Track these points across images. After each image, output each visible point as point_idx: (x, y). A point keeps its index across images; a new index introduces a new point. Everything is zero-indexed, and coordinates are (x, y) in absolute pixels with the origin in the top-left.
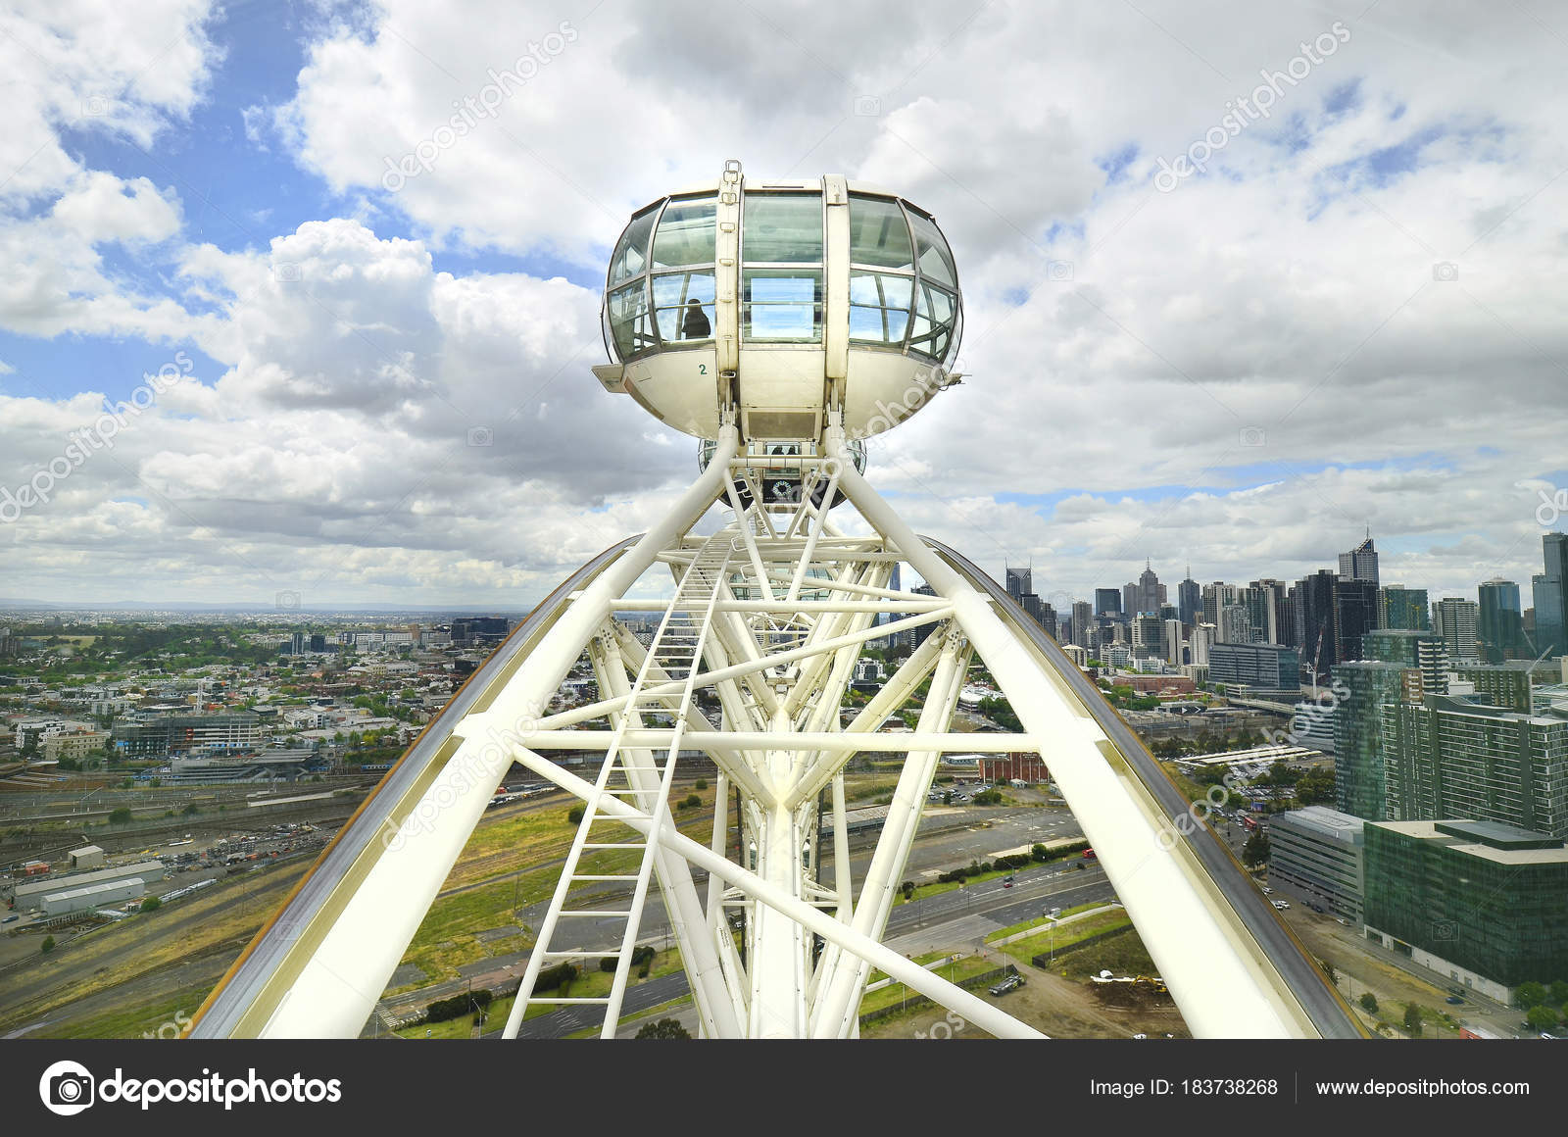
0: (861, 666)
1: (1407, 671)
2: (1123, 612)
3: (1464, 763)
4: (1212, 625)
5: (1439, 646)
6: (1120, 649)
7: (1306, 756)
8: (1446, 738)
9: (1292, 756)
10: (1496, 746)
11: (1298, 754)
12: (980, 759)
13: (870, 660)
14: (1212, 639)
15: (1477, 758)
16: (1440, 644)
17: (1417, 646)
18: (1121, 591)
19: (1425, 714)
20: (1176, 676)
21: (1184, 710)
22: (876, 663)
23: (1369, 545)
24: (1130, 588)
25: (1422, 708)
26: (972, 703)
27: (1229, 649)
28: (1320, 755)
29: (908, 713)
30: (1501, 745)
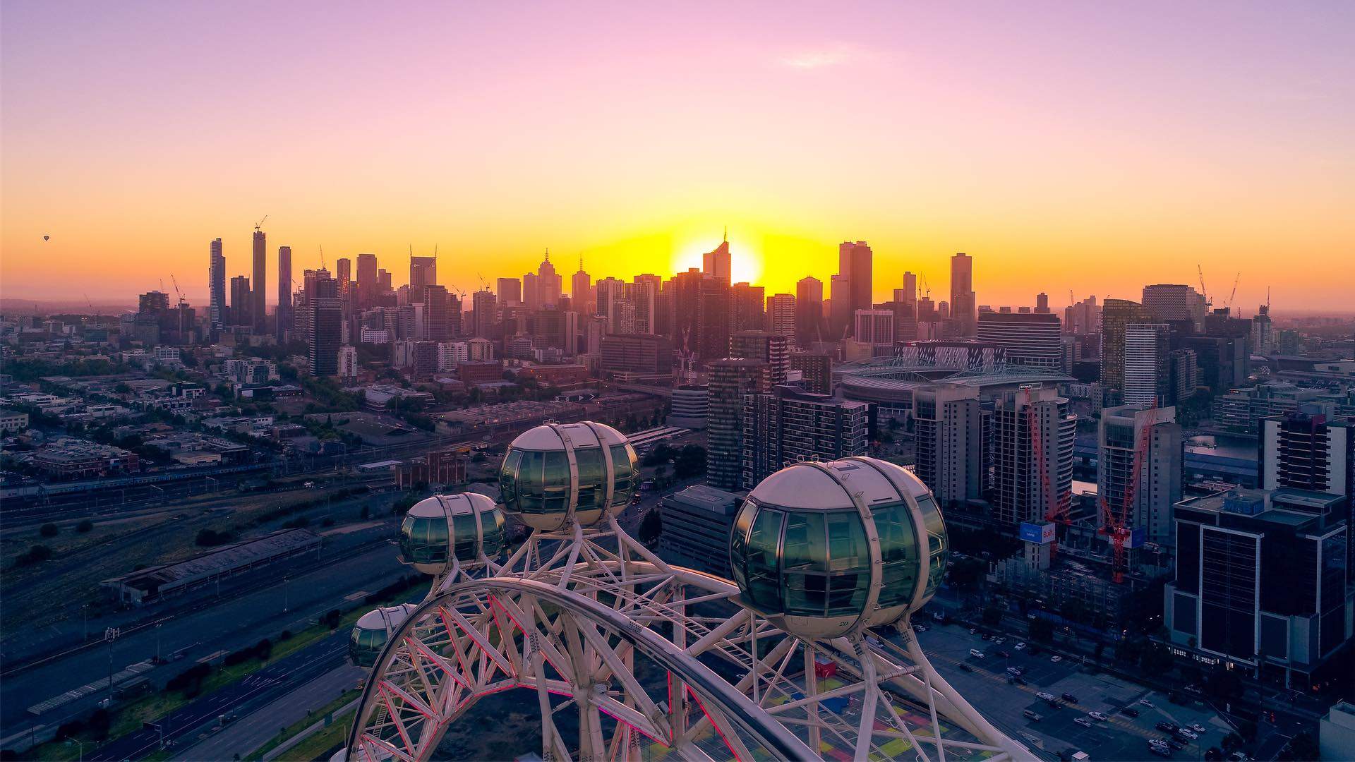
0: (249, 367)
1: (761, 366)
2: (522, 301)
3: (798, 440)
4: (604, 317)
5: (784, 345)
6: (523, 340)
7: (681, 434)
8: (787, 421)
9: (669, 435)
10: (819, 425)
11: (674, 433)
12: (397, 465)
13: (260, 359)
14: (603, 330)
15: (807, 435)
16: (784, 342)
17: (768, 345)
18: (522, 281)
19: (775, 402)
20: (571, 366)
21: (581, 398)
22: (267, 363)
23: (725, 246)
24: (529, 278)
25: (772, 397)
26: (379, 404)
27: (618, 339)
28: (690, 432)
29: (310, 419)
30: (823, 424)
